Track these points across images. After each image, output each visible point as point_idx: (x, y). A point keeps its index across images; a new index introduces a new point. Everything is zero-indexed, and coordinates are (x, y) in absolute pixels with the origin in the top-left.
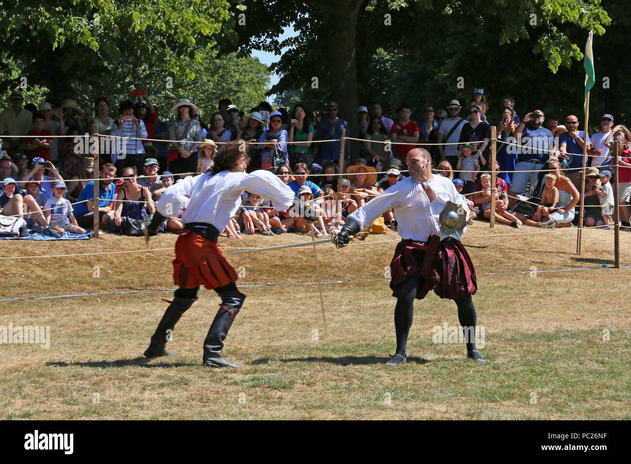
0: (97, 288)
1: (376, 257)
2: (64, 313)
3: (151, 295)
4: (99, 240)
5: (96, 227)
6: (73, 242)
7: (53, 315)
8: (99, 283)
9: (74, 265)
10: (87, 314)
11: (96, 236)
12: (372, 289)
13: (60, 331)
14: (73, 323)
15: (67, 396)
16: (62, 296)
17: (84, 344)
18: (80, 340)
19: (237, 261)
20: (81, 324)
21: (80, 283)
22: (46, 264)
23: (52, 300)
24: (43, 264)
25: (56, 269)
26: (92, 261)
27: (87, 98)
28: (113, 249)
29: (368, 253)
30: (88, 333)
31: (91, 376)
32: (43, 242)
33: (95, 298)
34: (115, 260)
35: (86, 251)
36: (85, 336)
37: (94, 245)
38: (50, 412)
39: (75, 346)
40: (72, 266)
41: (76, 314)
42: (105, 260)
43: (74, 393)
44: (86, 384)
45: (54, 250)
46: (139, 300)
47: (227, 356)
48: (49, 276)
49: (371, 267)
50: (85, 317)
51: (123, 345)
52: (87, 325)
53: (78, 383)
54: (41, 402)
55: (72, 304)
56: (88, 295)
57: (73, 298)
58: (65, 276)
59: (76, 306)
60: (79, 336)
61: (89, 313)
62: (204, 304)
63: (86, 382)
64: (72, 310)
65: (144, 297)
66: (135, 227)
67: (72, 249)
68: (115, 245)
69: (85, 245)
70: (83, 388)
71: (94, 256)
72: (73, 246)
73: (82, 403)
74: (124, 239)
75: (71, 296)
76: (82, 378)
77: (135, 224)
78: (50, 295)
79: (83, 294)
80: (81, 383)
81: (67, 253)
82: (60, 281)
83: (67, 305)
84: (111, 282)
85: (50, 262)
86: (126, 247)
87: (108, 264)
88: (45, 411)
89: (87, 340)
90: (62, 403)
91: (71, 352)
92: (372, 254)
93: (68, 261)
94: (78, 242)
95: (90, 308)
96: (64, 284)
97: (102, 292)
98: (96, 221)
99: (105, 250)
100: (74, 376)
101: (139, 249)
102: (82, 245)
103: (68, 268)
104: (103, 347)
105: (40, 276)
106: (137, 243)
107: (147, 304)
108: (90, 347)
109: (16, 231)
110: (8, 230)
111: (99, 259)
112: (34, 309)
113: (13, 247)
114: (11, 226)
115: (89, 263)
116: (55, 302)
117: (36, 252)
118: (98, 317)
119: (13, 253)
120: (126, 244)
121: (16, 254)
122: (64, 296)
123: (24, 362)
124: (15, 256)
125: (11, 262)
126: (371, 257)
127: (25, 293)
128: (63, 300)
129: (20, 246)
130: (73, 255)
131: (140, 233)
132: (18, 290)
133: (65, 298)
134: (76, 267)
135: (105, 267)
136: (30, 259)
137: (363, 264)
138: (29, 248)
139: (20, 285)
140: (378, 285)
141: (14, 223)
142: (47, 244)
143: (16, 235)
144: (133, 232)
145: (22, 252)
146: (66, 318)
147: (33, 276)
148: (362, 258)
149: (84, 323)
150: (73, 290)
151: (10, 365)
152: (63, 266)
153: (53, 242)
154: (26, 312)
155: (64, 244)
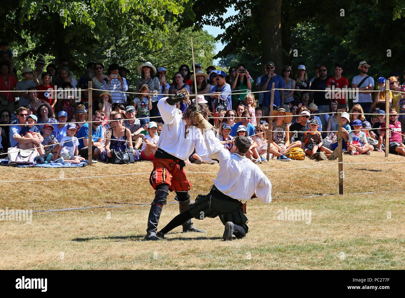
0: (91, 202)
1: (298, 179)
2: (67, 222)
3: (130, 208)
4: (92, 167)
5: (90, 157)
6: (73, 169)
7: (59, 224)
8: (92, 199)
9: (74, 185)
10: (84, 223)
11: (90, 164)
12: (295, 204)
13: (64, 236)
14: (74, 229)
16: (65, 209)
19: (194, 182)
20: (80, 230)
21: (78, 199)
22: (53, 185)
23: (58, 212)
24: (51, 185)
25: (60, 189)
26: (87, 183)
27: (82, 62)
28: (102, 173)
29: (292, 176)
30: (84, 237)
32: (51, 169)
33: (89, 211)
34: (104, 183)
35: (82, 175)
37: (89, 171)
39: (75, 247)
40: (72, 187)
41: (76, 223)
42: (96, 182)
45: (59, 175)
46: (121, 212)
47: (188, 254)
48: (56, 194)
49: (295, 187)
50: (82, 225)
51: (110, 246)
52: (83, 231)
55: (73, 215)
56: (84, 208)
57: (73, 211)
58: (67, 195)
59: (76, 217)
61: (85, 221)
62: (170, 214)
64: (73, 219)
65: (126, 210)
66: (119, 158)
67: (72, 174)
68: (104, 171)
69: (82, 171)
71: (89, 179)
72: (73, 172)
74: (111, 167)
75: (71, 209)
77: (119, 155)
78: (57, 208)
79: (81, 207)
81: (69, 177)
82: (64, 198)
83: (69, 216)
84: (101, 198)
85: (56, 184)
86: (112, 172)
87: (98, 185)
91: (73, 251)
92: (295, 177)
93: (70, 183)
94: (77, 169)
95: (85, 218)
96: (66, 200)
97: (94, 206)
99: (97, 175)
101: (121, 173)
102: (79, 171)
103: (69, 188)
104: (96, 248)
105: (49, 195)
106: (120, 169)
107: (127, 215)
108: (87, 247)
109: (32, 160)
110: (26, 160)
111: (92, 182)
112: (45, 219)
113: (30, 173)
114: (28, 157)
115: (85, 184)
116: (60, 213)
117: (46, 176)
118: (92, 225)
119: (30, 177)
120: (112, 170)
121: (32, 178)
122: (67, 209)
123: (38, 259)
124: (31, 179)
125: (29, 184)
126: (294, 179)
127: (38, 207)
128: (66, 212)
129: (34, 172)
130: (73, 178)
131: (122, 162)
132: (33, 205)
133: (67, 211)
134: (76, 187)
135: (96, 187)
136: (42, 181)
137: (288, 185)
138: (41, 174)
139: (35, 201)
140: (301, 200)
141: (31, 155)
142: (54, 170)
143: (32, 164)
144: (117, 161)
145: (36, 177)
146: (69, 225)
147: (44, 194)
148: (288, 180)
149: (82, 229)
150: (73, 205)
151: (28, 261)
152: (66, 187)
153: (58, 169)
154: (39, 221)
155: (66, 170)
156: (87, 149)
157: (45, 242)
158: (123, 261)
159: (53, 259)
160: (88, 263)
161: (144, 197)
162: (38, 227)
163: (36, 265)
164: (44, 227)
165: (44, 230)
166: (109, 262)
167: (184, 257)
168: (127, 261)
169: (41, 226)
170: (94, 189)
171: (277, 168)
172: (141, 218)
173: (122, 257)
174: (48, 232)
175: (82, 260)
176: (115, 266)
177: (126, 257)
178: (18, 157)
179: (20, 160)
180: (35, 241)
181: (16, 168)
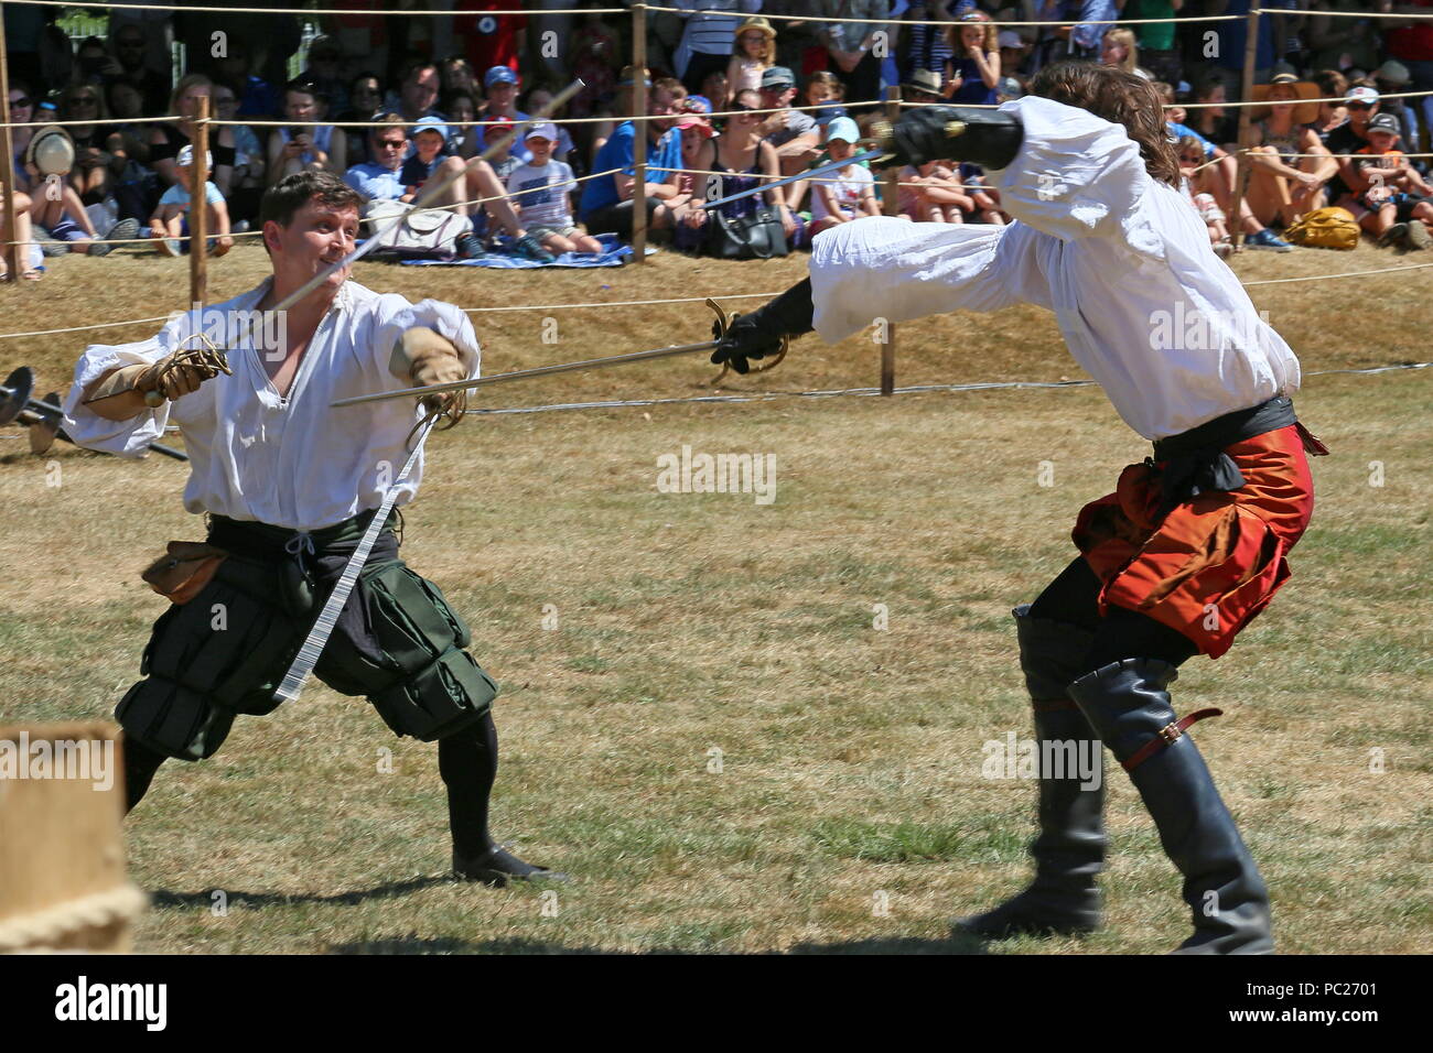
0: (643, 386)
1: (1334, 314)
2: (566, 447)
3: (774, 407)
4: (646, 269)
5: (640, 237)
6: (584, 273)
7: (537, 453)
8: (647, 375)
9: (588, 329)
10: (619, 452)
11: (639, 258)
12: (1324, 395)
13: (556, 492)
14: (587, 473)
15: (579, 650)
16: (558, 406)
17: (615, 524)
18: (606, 515)
19: (985, 322)
20: (607, 476)
22: (518, 327)
23: (536, 417)
24: (511, 326)
26: (629, 321)
28: (680, 290)
29: (1315, 303)
30: (623, 497)
31: (634, 603)
32: (512, 272)
33: (639, 412)
34: (685, 319)
35: (614, 296)
36: (617, 505)
37: (635, 281)
38: (537, 689)
39: (592, 528)
40: (582, 334)
41: (595, 452)
42: (662, 318)
43: (597, 644)
44: (623, 622)
45: (537, 293)
46: (744, 418)
47: (965, 559)
49: (1322, 339)
50: (615, 459)
51: (709, 528)
52: (620, 479)
53: (603, 619)
54: (516, 665)
55: (584, 425)
56: (620, 403)
57: (585, 411)
59: (594, 431)
60: (603, 506)
61: (625, 447)
62: (904, 428)
63: (625, 618)
64: (584, 440)
65: (758, 411)
66: (735, 238)
67: (583, 291)
68: (686, 282)
69: (614, 282)
70: (620, 634)
71: (637, 307)
72: (584, 284)
73: (616, 669)
74: (708, 267)
75: (579, 405)
76: (613, 609)
77: (735, 231)
78: (531, 403)
79: (610, 402)
80: (614, 618)
81: (571, 301)
83: (572, 428)
84: (675, 372)
85: (529, 322)
86: (713, 286)
87: (668, 329)
88: (526, 686)
89: (623, 516)
90: (567, 667)
91: (585, 543)
92: (1325, 307)
93: (572, 321)
94: (596, 274)
95: (626, 437)
97: (655, 398)
98: (639, 221)
99: (662, 294)
100: (593, 603)
101: (744, 291)
102: (605, 282)
103: (571, 336)
104: (661, 533)
105: (506, 357)
106: (738, 277)
107: (764, 427)
108: (631, 532)
109: (448, 244)
110: (428, 242)
111: (647, 316)
112: (493, 436)
113: (440, 284)
114: (436, 234)
115: (624, 325)
116: (542, 420)
117: (496, 297)
118: (645, 458)
120: (712, 280)
122: (563, 406)
123: (472, 567)
126: (1321, 314)
128: (561, 416)
129: (456, 283)
130: (583, 305)
131: (747, 253)
133: (567, 411)
134: (592, 335)
135: (660, 336)
136: (481, 313)
137: (1302, 331)
138: (478, 288)
140: (1342, 384)
141: (443, 226)
142: (522, 278)
143: (447, 254)
144: (730, 250)
145: (462, 297)
146: (570, 459)
147: (489, 356)
148: (1300, 317)
149: (613, 473)
150: (585, 393)
153: (535, 273)
154: (475, 445)
155: (561, 278)
157: (492, 511)
158: (753, 579)
159: (521, 567)
160: (637, 583)
161: (820, 370)
162: (469, 464)
163: (465, 587)
164: (491, 463)
165: (489, 473)
166: (705, 580)
167: (952, 566)
168: (764, 579)
169: (482, 462)
170: (652, 341)
171: (1264, 276)
172: (810, 440)
173: (747, 564)
174: (501, 479)
175: (618, 572)
176: (726, 594)
177: (761, 566)
178: (403, 233)
179: (409, 242)
180: (461, 510)
181: (397, 269)
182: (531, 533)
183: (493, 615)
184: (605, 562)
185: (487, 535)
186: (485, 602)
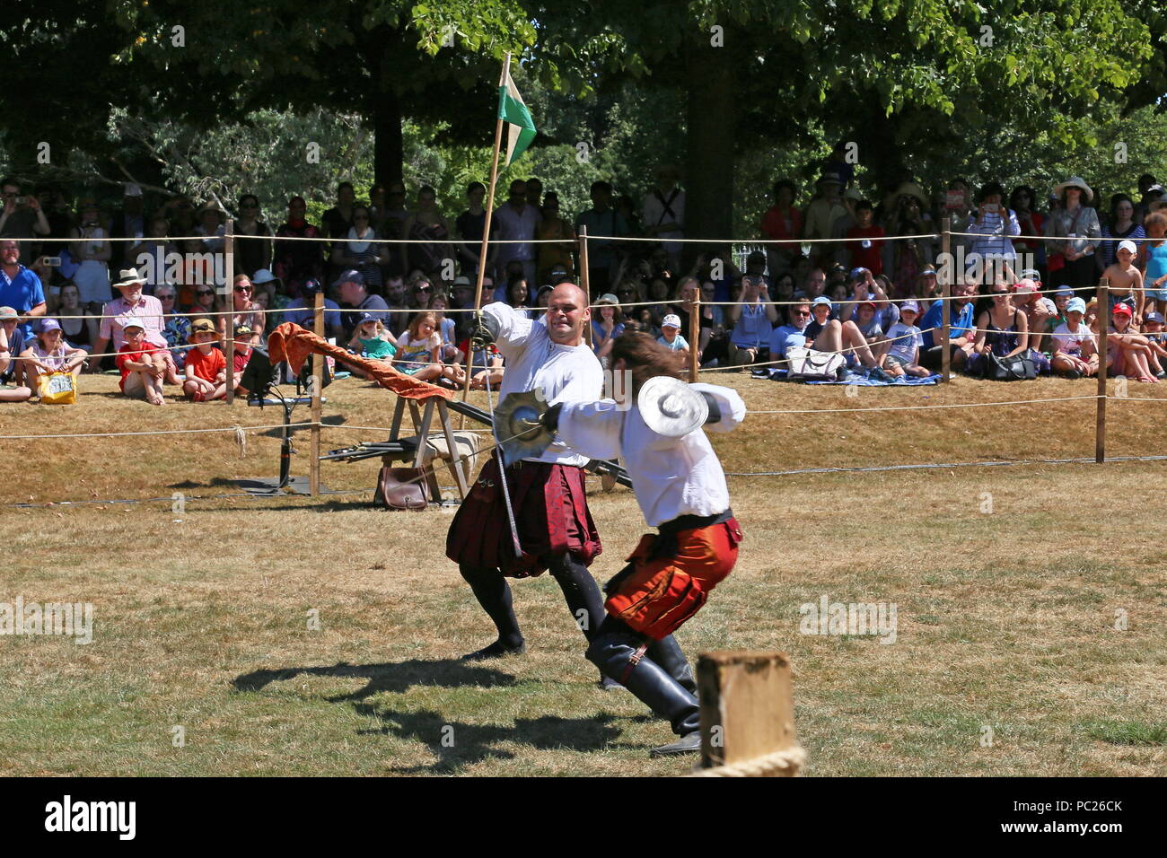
0: (950, 455)
2: (905, 491)
3: (1029, 468)
4: (950, 386)
5: (946, 367)
6: (913, 389)
7: (889, 494)
8: (952, 449)
9: (916, 421)
10: (937, 494)
11: (946, 380)
13: (901, 517)
14: (919, 506)
15: (922, 611)
16: (899, 467)
17: (938, 537)
18: (932, 532)
20: (931, 508)
21: (925, 448)
22: (875, 420)
23: (886, 473)
24: (871, 420)
25: (889, 427)
26: (941, 417)
28: (971, 399)
30: (940, 521)
31: (954, 584)
32: (871, 388)
33: (948, 471)
34: (974, 416)
35: (931, 403)
36: (939, 526)
37: (944, 393)
39: (925, 539)
40: (912, 424)
41: (922, 494)
42: (960, 416)
43: (932, 608)
44: (947, 595)
45: (886, 401)
46: (1012, 475)
47: (1157, 562)
48: (880, 437)
50: (935, 498)
52: (939, 510)
53: (936, 593)
55: (915, 478)
56: (936, 465)
57: (915, 470)
58: (903, 439)
59: (921, 482)
60: (929, 526)
61: (941, 492)
62: (1111, 482)
63: (948, 592)
64: (916, 487)
65: (1020, 471)
66: (1003, 368)
67: (912, 399)
68: (974, 395)
69: (931, 394)
70: (944, 601)
71: (945, 409)
72: (913, 395)
73: (945, 623)
74: (987, 385)
75: (912, 466)
76: (941, 587)
78: (883, 465)
79: (930, 465)
80: (941, 593)
81: (905, 405)
82: (896, 444)
83: (908, 480)
84: (969, 447)
85: (881, 418)
86: (991, 396)
87: (964, 422)
89: (942, 532)
90: (916, 621)
91: (921, 547)
93: (907, 417)
94: (920, 389)
95: (940, 485)
96: (903, 451)
97: (957, 462)
98: (946, 358)
99: (960, 401)
100: (929, 583)
101: (1009, 400)
102: (925, 394)
103: (906, 426)
104: (966, 542)
105: (867, 438)
106: (1006, 391)
107: (1024, 480)
108: (948, 542)
109: (833, 372)
110: (822, 371)
111: (951, 414)
112: (861, 484)
113: (829, 395)
114: (826, 366)
115: (937, 419)
116: (890, 475)
118: (954, 498)
119: (829, 403)
120: (990, 393)
121: (832, 405)
122: (902, 467)
123: (856, 560)
124: (832, 408)
125: (827, 417)
127: (847, 462)
128: (901, 473)
129: (838, 394)
130: (913, 408)
131: (1012, 377)
132: (837, 457)
133: (905, 470)
134: (919, 425)
135: (959, 426)
136: (853, 412)
139: (840, 450)
141: (830, 361)
142: (877, 392)
143: (833, 378)
144: (1000, 375)
145: (841, 403)
146: (908, 498)
147: (858, 437)
149: (935, 507)
150: (915, 459)
151: (836, 564)
152: (899, 424)
153: (883, 389)
154: (851, 488)
155: (899, 391)
156: (940, 351)
157: (865, 528)
158: (1025, 570)
159: (884, 561)
160: (954, 572)
161: (1058, 447)
162: (849, 500)
164: (861, 500)
165: (861, 506)
166: (996, 571)
167: (1149, 567)
169: (856, 499)
170: (954, 429)
172: (1053, 489)
173: (1021, 563)
174: (868, 509)
175: (941, 565)
177: (1029, 564)
178: (807, 366)
179: (810, 371)
180: (846, 527)
181: (804, 386)
182: (888, 541)
183: (869, 589)
184: (934, 560)
185: (862, 542)
186: (865, 582)
